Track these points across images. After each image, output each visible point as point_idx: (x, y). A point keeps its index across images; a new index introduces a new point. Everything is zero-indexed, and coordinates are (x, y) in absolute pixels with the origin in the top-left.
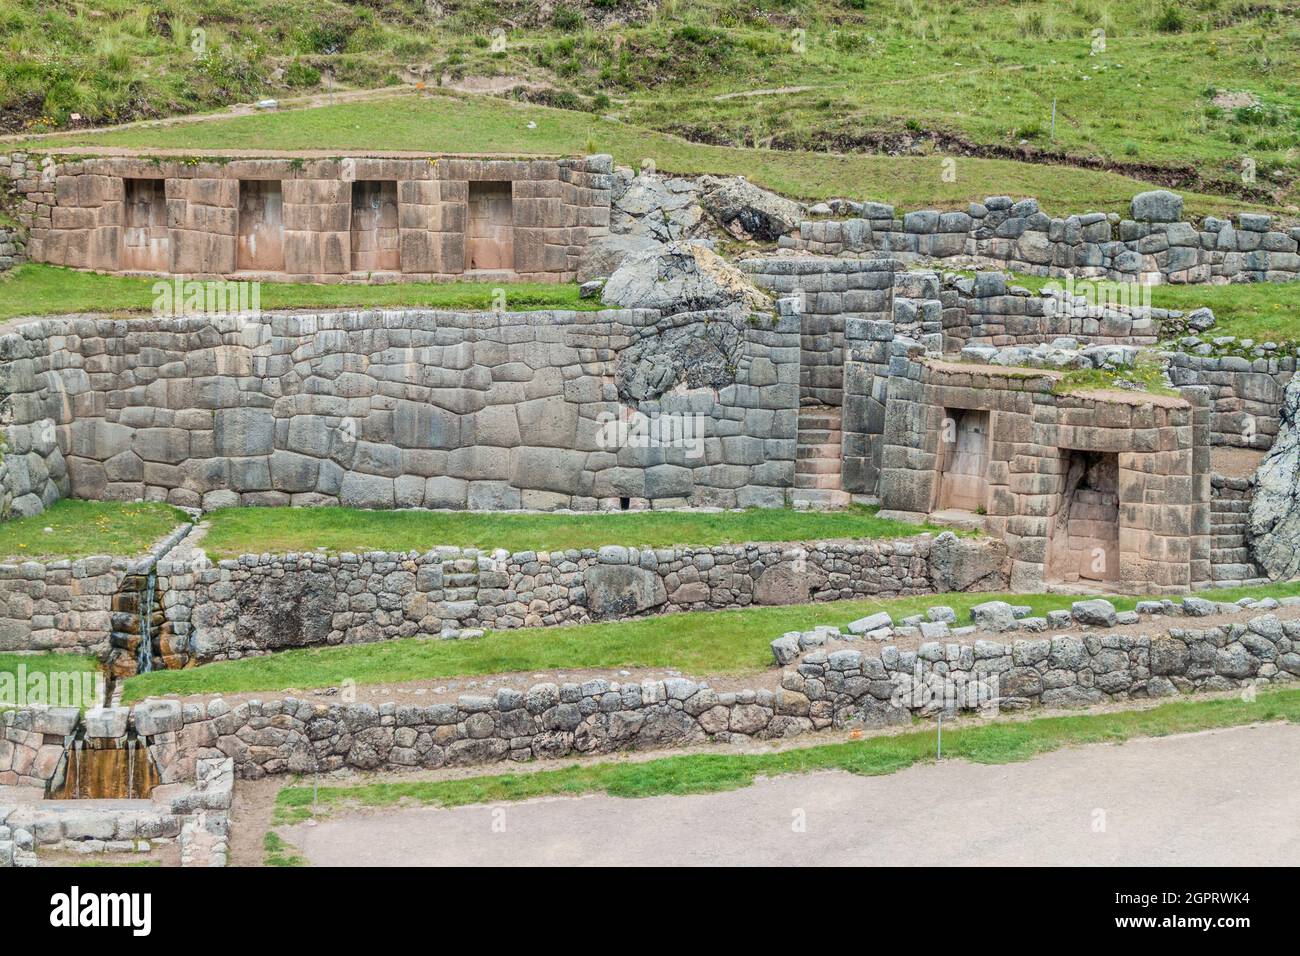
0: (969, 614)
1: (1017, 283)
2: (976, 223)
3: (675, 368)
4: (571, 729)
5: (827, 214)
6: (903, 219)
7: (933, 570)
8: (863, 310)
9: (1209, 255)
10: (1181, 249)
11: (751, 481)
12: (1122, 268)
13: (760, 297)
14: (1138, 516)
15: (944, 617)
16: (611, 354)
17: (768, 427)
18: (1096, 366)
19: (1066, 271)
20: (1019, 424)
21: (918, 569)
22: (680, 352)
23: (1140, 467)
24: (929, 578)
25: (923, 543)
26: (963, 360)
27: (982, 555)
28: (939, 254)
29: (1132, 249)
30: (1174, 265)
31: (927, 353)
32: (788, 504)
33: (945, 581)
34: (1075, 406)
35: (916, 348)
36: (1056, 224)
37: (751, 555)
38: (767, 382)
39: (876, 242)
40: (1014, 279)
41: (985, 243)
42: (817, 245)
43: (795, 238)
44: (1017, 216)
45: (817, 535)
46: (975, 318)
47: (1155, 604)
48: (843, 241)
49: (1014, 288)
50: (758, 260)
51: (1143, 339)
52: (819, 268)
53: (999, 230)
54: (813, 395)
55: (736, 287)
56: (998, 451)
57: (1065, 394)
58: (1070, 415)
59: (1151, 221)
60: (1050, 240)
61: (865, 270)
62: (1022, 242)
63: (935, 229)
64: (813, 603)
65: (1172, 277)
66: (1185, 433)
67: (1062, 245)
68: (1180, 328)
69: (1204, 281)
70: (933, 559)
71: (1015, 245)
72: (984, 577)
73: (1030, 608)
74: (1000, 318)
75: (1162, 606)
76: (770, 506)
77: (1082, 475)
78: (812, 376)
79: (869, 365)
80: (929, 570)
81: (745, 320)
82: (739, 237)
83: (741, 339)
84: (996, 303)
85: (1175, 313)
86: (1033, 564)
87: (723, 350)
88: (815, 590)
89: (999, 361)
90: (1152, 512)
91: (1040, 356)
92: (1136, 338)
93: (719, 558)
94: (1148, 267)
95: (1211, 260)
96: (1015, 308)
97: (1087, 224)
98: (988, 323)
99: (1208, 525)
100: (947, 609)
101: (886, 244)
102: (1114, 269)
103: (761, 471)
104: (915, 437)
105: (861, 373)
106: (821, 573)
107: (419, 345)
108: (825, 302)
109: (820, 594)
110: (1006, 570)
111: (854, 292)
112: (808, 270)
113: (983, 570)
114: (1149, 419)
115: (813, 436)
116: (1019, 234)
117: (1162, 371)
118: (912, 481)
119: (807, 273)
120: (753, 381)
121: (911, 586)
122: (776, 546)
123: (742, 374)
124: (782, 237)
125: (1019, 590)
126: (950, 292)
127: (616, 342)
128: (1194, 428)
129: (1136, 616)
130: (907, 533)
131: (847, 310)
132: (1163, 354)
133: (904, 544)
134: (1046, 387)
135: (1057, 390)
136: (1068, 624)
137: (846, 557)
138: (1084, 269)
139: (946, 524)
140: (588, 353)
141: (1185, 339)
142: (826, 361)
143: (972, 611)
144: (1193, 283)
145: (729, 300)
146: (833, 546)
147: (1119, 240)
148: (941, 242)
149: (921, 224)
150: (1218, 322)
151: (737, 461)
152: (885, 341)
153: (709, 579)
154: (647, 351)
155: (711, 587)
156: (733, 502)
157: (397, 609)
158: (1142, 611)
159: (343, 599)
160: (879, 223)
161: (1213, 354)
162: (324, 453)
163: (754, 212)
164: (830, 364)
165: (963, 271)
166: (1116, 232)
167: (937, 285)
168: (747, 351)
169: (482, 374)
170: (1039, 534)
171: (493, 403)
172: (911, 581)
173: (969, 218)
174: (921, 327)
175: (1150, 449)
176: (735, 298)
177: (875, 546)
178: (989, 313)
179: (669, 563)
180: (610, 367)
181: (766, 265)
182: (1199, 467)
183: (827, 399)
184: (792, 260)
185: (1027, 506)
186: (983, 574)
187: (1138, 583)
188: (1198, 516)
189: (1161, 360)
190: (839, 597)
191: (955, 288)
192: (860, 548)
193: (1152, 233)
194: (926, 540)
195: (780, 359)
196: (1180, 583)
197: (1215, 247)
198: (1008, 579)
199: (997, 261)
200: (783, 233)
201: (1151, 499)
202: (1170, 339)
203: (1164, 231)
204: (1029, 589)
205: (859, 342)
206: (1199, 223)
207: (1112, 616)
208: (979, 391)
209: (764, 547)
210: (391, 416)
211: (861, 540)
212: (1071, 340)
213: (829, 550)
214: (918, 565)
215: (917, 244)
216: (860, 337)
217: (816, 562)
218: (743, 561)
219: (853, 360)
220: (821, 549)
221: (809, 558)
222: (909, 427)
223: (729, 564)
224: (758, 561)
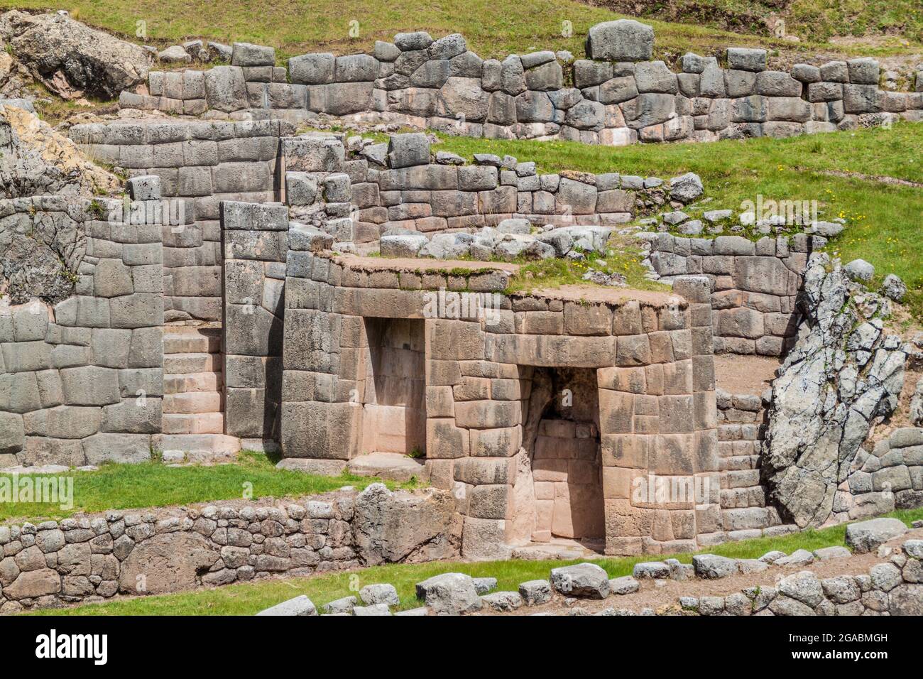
0: (414, 593)
1: (444, 147)
2: (385, 68)
5: (183, 61)
6: (288, 64)
7: (360, 536)
8: (240, 190)
9: (690, 104)
10: (653, 96)
11: (105, 428)
12: (579, 123)
13: (102, 175)
14: (626, 450)
15: (383, 598)
17: (124, 353)
18: (560, 255)
19: (507, 130)
20: (464, 335)
21: (339, 535)
23: (627, 387)
24: (355, 547)
25: (344, 501)
26: (382, 253)
27: (424, 512)
28: (336, 112)
29: (591, 98)
30: (646, 117)
31: (334, 245)
32: (156, 457)
33: (376, 549)
34: (537, 309)
35: (321, 238)
36: (490, 67)
37: (115, 528)
38: (119, 291)
39: (251, 97)
40: (439, 141)
41: (397, 94)
42: (172, 104)
43: (142, 92)
44: (438, 58)
45: (202, 496)
46: (391, 195)
47: (659, 566)
48: (207, 97)
49: (441, 154)
50: (94, 126)
51: (612, 216)
52: (179, 134)
53: (415, 77)
54: (178, 308)
55: (70, 164)
56: (438, 372)
57: (523, 293)
58: (531, 321)
59: (614, 60)
60: (484, 89)
61: (242, 136)
62: (446, 91)
63: (331, 77)
64: (201, 589)
65: (644, 134)
66: (681, 339)
67: (499, 95)
68: (659, 200)
69: (685, 137)
70: (358, 521)
71: (438, 97)
72: (427, 542)
73: (494, 580)
74: (424, 195)
75: (667, 567)
76: (131, 460)
77: (548, 400)
78: (175, 280)
79: (257, 264)
80: (354, 536)
81: (85, 208)
82: (65, 95)
83: (81, 233)
84: (418, 175)
85: (653, 181)
86: (492, 522)
87: (57, 250)
88: (202, 571)
89: (431, 252)
90: (643, 444)
91: (485, 244)
92: (604, 216)
93: (71, 534)
94: (613, 122)
95: (692, 110)
96: (444, 181)
97: (529, 66)
98: (409, 201)
99: (716, 458)
100: (386, 587)
101: (265, 100)
102: (570, 125)
103: (117, 414)
104: (326, 358)
105: (246, 276)
106: (211, 548)
108: (188, 181)
109: (210, 576)
110: (456, 531)
111: (227, 165)
112: (164, 137)
113: (425, 532)
114: (636, 323)
115: (183, 362)
116: (442, 82)
117: (642, 259)
118: (324, 418)
119: (163, 142)
120: (100, 292)
121: (330, 559)
122: (149, 515)
123: (85, 282)
124: (124, 94)
125: (475, 557)
126: (357, 162)
128: (693, 332)
129: (634, 583)
130: (322, 488)
131: (220, 190)
132: (641, 235)
133: (319, 503)
134: (498, 284)
135: (512, 287)
136: (547, 597)
137: (243, 523)
138: (530, 126)
139: (373, 473)
141: (668, 215)
142: (194, 260)
143: (419, 588)
144: (672, 140)
145: (62, 182)
146: (225, 510)
147: (574, 85)
148: (340, 94)
149: (311, 71)
150: (708, 191)
151: (83, 401)
152: (278, 230)
153: (59, 564)
155: (62, 574)
156: (81, 458)
158: (642, 576)
160: (255, 71)
161: (705, 233)
163: (83, 60)
164: (199, 264)
165: (371, 133)
166: (572, 75)
167: (341, 153)
168: (90, 251)
170: (497, 481)
172: (331, 552)
173: (375, 62)
174: (325, 211)
175: (639, 363)
176: (70, 178)
177: (281, 508)
178: (409, 189)
181: (106, 132)
182: (704, 383)
183: (197, 312)
184: (140, 124)
185: (480, 444)
186: (425, 538)
187: (629, 539)
188: (704, 446)
189: (639, 243)
190: (237, 579)
191: (363, 157)
192: (262, 511)
193: (616, 75)
194: (347, 496)
195: (135, 260)
196: (684, 537)
197: (698, 93)
198: (459, 543)
199: (415, 119)
200: (126, 88)
201: (641, 428)
202: (647, 215)
203: (631, 73)
204: (487, 555)
205: (241, 233)
206: (676, 61)
207: (605, 584)
208: (409, 293)
209: (132, 517)
211: (262, 500)
212: (522, 221)
213: (219, 516)
214: (340, 530)
215: (308, 98)
216: (243, 227)
217: (203, 532)
218: (104, 537)
219: (235, 257)
220: (209, 515)
221: (194, 528)
222: (317, 345)
223: (85, 542)
224: (125, 536)
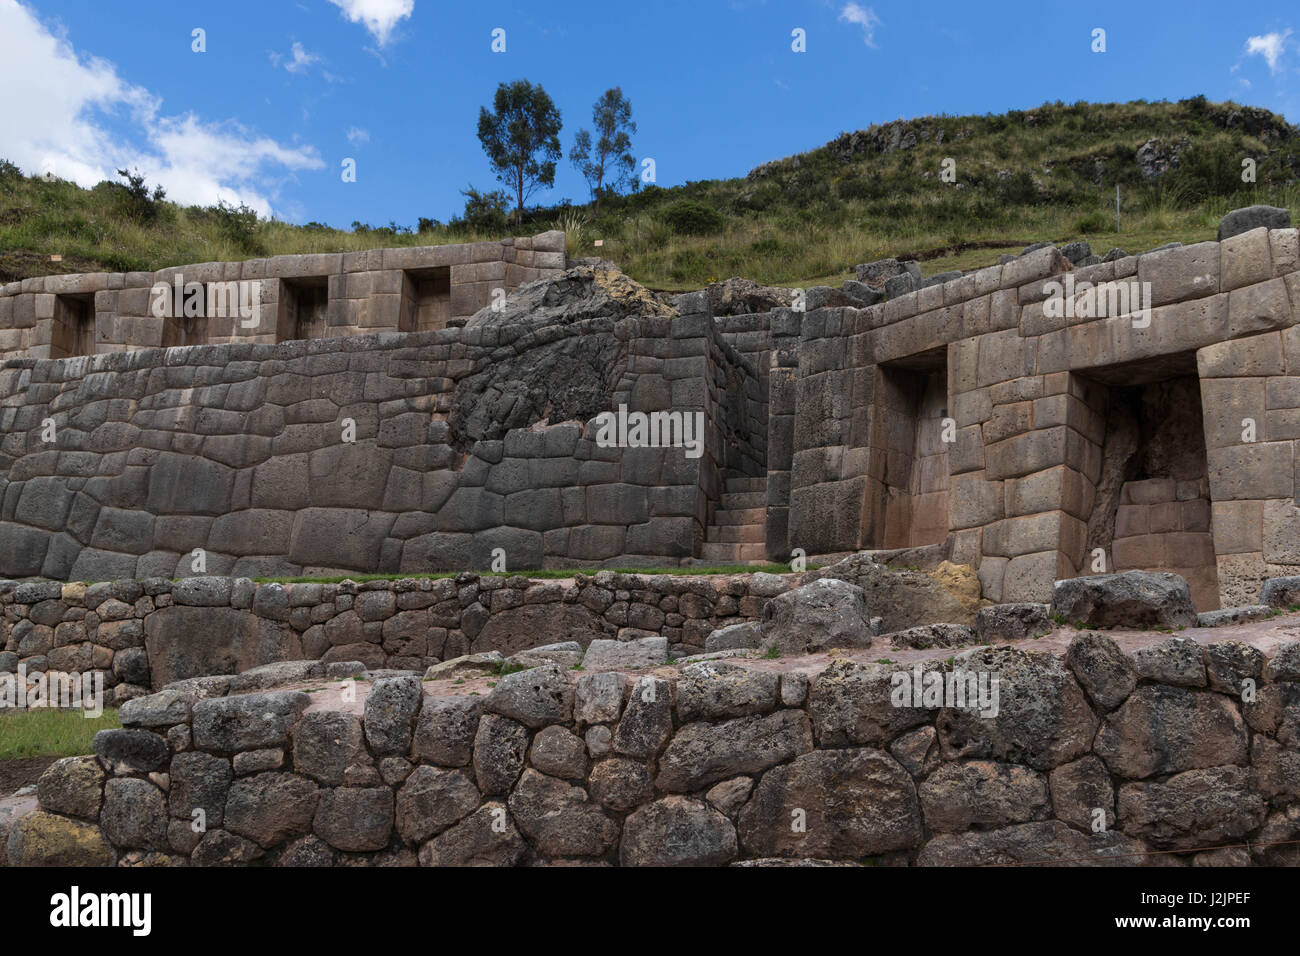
3: (530, 396)
16: (446, 383)
17: (654, 468)
22: (541, 378)
23: (1250, 367)
37: (465, 592)
38: (656, 406)
56: (963, 408)
77: (1133, 450)
81: (631, 326)
83: (624, 351)
87: (598, 367)
90: (1284, 456)
93: (404, 598)
104: (835, 427)
107: (198, 385)
118: (831, 500)
120: (636, 407)
123: (621, 396)
127: (455, 367)
137: (651, 597)
140: (415, 384)
146: (627, 576)
151: (607, 519)
153: (384, 637)
154: (498, 376)
162: (58, 523)
168: (631, 365)
169: (271, 412)
171: (282, 453)
175: (1271, 324)
179: (311, 606)
180: (443, 400)
192: (681, 580)
195: (676, 373)
208: (929, 316)
209: (491, 578)
210: (147, 474)
213: (618, 585)
216: (790, 331)
217: (590, 605)
218: (449, 603)
219: (780, 365)
220: (603, 581)
221: (579, 599)
222: (827, 413)
223: (420, 609)
224: (477, 604)
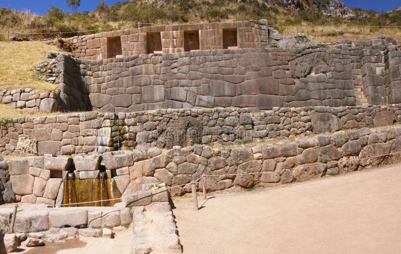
4: (357, 154)
11: (342, 104)
16: (287, 62)
17: (344, 86)
37: (371, 108)
38: (342, 71)
79: (374, 64)
83: (330, 57)
88: (395, 122)
93: (360, 110)
103: (345, 101)
105: (372, 67)
106: (396, 115)
120: (337, 71)
123: (333, 68)
127: (288, 58)
140: (279, 62)
153: (357, 118)
155: (358, 122)
157: (232, 133)
159: (206, 129)
162: (185, 100)
168: (333, 61)
169: (242, 68)
171: (247, 79)
179: (342, 112)
180: (287, 67)
195: (344, 63)
205: (369, 56)
210: (209, 86)
213: (396, 106)
218: (368, 111)
224: (374, 111)
